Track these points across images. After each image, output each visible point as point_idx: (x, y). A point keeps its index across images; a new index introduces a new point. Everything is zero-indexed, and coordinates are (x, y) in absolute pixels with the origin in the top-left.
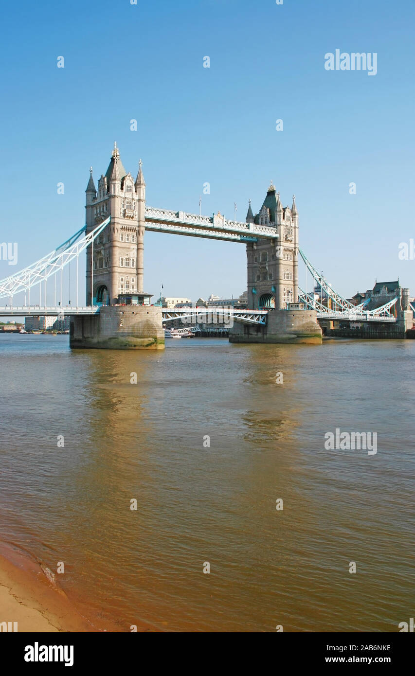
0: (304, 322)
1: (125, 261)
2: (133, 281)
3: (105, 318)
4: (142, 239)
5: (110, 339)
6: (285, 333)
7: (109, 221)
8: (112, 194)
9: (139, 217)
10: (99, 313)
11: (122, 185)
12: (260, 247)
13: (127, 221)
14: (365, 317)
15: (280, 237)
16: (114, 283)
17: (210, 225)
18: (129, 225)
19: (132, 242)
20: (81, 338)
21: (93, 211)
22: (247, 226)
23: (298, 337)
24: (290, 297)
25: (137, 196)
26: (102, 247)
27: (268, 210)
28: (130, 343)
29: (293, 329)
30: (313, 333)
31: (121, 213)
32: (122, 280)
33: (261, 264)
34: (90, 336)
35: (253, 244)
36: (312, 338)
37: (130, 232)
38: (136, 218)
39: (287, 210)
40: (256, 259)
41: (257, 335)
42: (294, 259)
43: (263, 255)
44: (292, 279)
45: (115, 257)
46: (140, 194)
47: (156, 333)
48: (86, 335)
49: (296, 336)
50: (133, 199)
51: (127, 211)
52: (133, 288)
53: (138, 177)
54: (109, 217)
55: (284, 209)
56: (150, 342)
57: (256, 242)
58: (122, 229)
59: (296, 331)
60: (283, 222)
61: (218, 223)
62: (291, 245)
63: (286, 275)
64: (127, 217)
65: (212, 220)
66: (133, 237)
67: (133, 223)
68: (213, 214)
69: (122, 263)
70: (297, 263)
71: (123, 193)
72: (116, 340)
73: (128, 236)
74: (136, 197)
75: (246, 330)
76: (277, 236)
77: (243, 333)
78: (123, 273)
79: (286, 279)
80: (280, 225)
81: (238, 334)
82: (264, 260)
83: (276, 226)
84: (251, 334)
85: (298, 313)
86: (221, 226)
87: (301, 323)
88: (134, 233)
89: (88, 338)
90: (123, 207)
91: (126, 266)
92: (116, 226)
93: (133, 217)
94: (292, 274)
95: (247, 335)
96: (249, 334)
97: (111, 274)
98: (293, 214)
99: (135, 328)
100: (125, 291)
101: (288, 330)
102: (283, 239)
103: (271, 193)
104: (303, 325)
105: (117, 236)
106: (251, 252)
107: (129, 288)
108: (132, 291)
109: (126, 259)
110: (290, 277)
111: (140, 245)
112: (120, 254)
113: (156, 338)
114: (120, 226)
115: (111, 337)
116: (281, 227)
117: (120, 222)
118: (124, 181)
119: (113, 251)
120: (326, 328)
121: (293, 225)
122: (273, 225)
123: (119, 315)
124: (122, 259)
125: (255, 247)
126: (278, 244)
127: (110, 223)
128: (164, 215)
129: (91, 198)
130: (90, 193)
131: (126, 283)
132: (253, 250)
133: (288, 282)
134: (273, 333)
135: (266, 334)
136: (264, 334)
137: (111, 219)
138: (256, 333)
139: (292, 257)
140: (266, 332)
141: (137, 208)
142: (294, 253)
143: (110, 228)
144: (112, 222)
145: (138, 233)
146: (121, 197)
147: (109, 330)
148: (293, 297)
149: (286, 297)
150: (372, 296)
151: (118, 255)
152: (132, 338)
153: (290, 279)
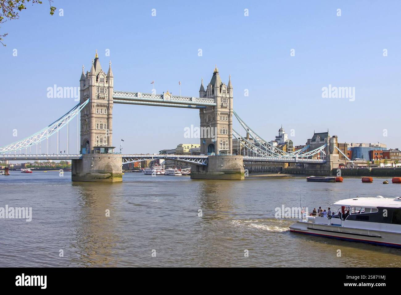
0: (230, 164)
1: (100, 126)
2: (105, 138)
3: (85, 161)
4: (111, 111)
5: (87, 174)
6: (217, 171)
7: (88, 102)
8: (90, 84)
9: (109, 98)
10: (82, 158)
11: (97, 78)
12: (207, 112)
13: (101, 100)
14: (294, 159)
15: (217, 105)
16: (92, 140)
17: (161, 100)
18: (101, 103)
19: (104, 114)
20: (75, 173)
21: (83, 94)
22: (190, 99)
23: (225, 174)
24: (226, 146)
25: (108, 84)
26: (87, 117)
27: (211, 86)
28: (97, 177)
29: (222, 168)
30: (235, 171)
31: (96, 96)
32: (97, 138)
33: (207, 123)
34: (79, 172)
35: (202, 109)
36: (234, 174)
37: (103, 107)
38: (107, 98)
39: (223, 86)
40: (205, 119)
41: (203, 172)
42: (229, 120)
43: (209, 117)
44: (228, 134)
45: (92, 123)
46: (109, 83)
47: (112, 170)
48: (77, 172)
49: (224, 173)
50: (104, 87)
51: (100, 95)
52: (105, 142)
53: (109, 72)
54: (88, 99)
55: (221, 86)
56: (108, 176)
57: (205, 108)
58: (97, 106)
59: (224, 170)
60: (219, 94)
61: (167, 98)
62: (227, 110)
63: (222, 131)
64: (101, 98)
65: (162, 97)
66: (105, 110)
67: (105, 102)
68: (163, 93)
69: (97, 127)
70: (231, 123)
71: (98, 83)
72: (90, 174)
73: (101, 110)
74: (106, 85)
75: (198, 169)
76: (215, 104)
77: (196, 171)
78: (98, 133)
79: (222, 134)
80: (217, 97)
81: (194, 172)
82: (209, 120)
83: (215, 98)
84: (200, 172)
85: (226, 157)
86: (169, 100)
87: (228, 165)
88: (106, 108)
89: (78, 173)
90: (98, 92)
91: (100, 128)
92: (93, 104)
93: (104, 98)
94: (228, 130)
95: (198, 172)
96: (199, 171)
97: (90, 134)
98: (229, 89)
99: (100, 167)
100: (99, 144)
101: (219, 169)
102: (219, 106)
103: (215, 74)
104: (229, 166)
105: (94, 110)
106: (202, 115)
107: (102, 142)
108: (105, 144)
109: (100, 124)
110: (226, 132)
111: (109, 115)
112: (96, 121)
113: (112, 174)
114: (95, 104)
115: (87, 173)
116: (218, 98)
117: (95, 101)
118: (99, 76)
119: (91, 120)
120: (282, 167)
121: (228, 96)
122: (213, 97)
123: (91, 159)
124: (97, 125)
125: (204, 112)
126: (216, 110)
127: (89, 103)
128: (127, 95)
129: (83, 85)
130: (82, 82)
131: (101, 139)
132: (203, 113)
133: (224, 136)
134: (211, 171)
135: (208, 171)
136: (206, 172)
137: (89, 99)
138: (202, 171)
139: (228, 118)
140: (208, 170)
141: (107, 92)
142: (229, 116)
143: (89, 106)
144: (90, 102)
145: (108, 108)
146: (97, 86)
147: (86, 168)
148: (228, 146)
149: (222, 146)
150: (311, 143)
151: (94, 122)
152: (98, 173)
153: (226, 134)
